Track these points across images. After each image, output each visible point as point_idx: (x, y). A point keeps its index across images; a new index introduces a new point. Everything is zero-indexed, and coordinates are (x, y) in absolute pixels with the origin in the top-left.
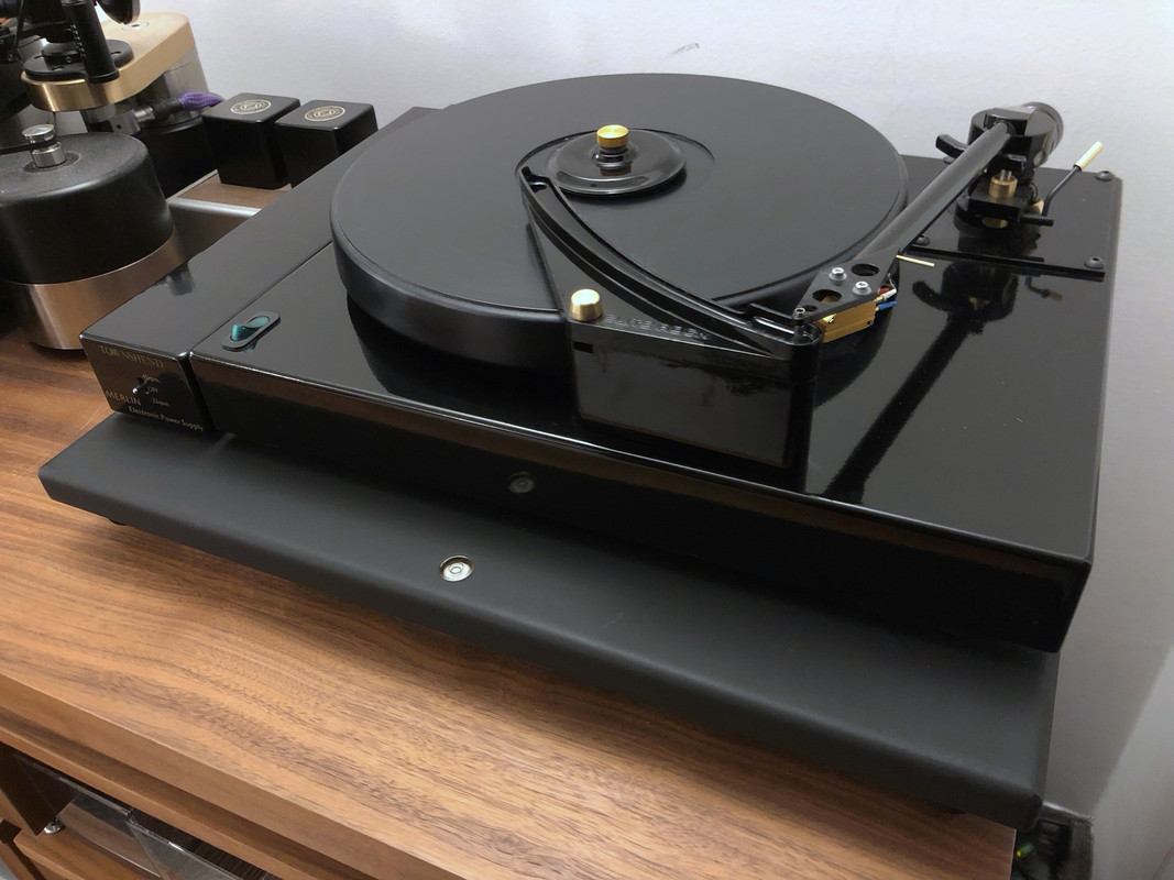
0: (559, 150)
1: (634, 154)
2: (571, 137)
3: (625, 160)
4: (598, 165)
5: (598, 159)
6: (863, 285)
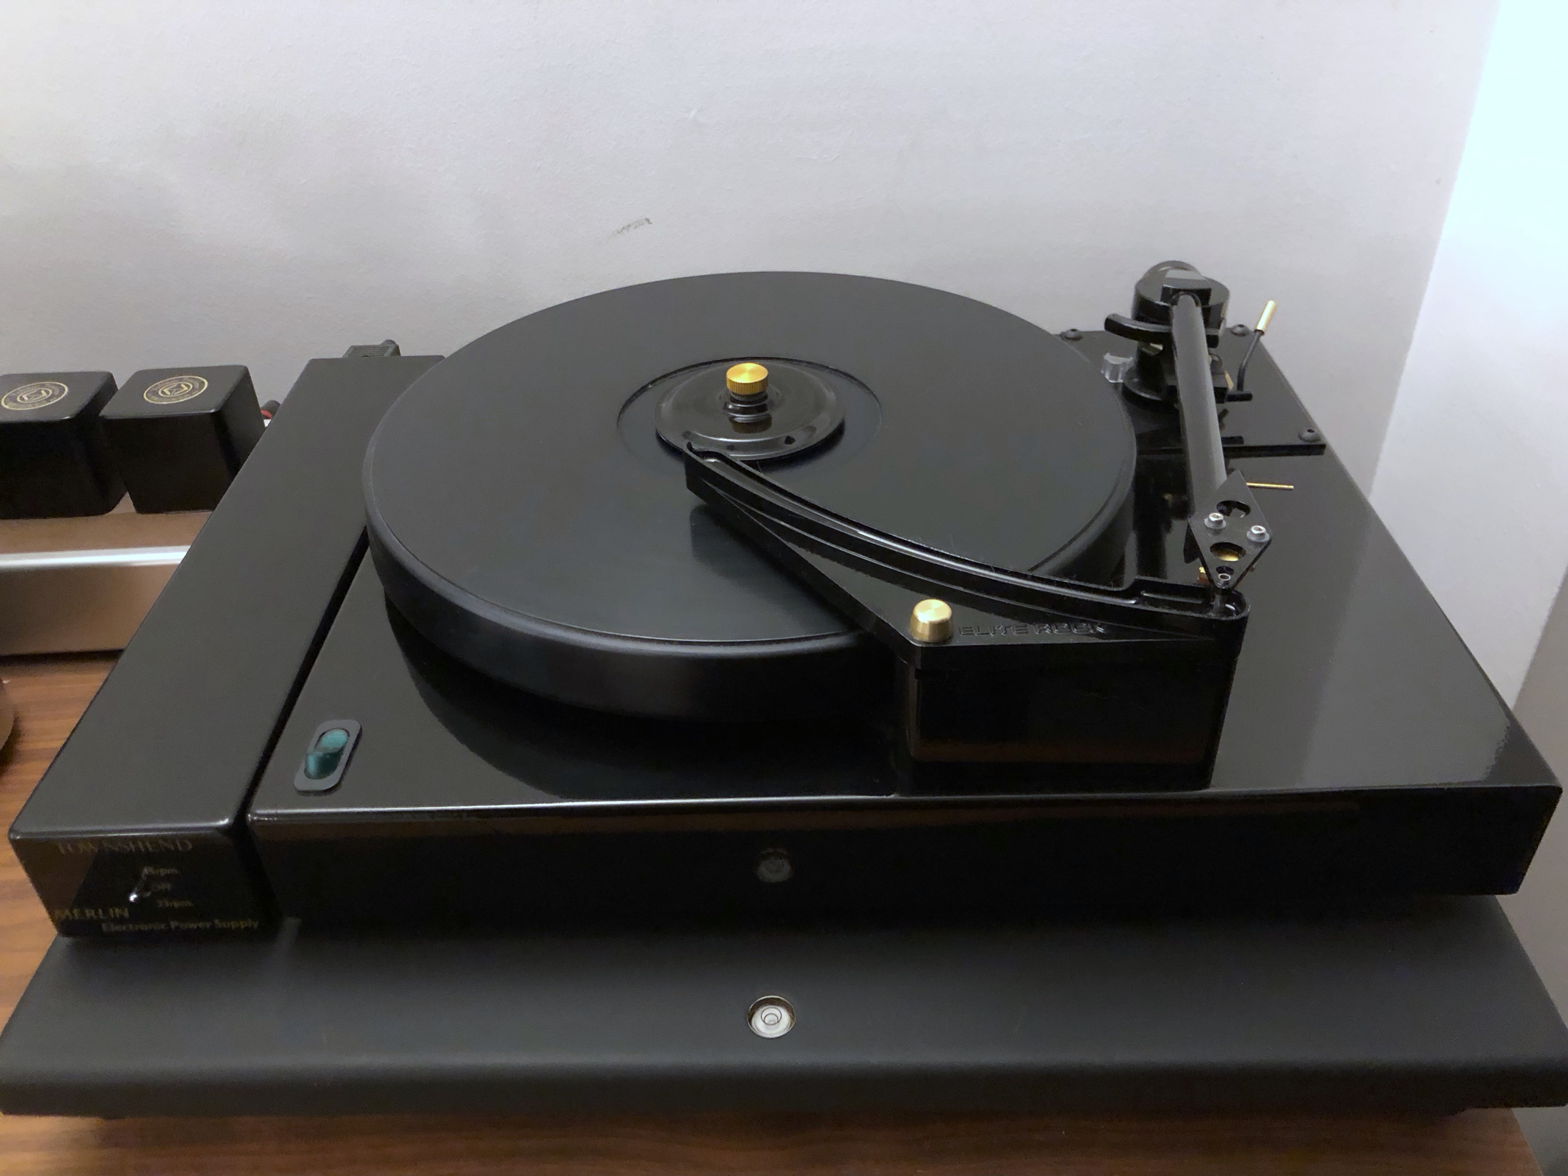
5: (732, 411)
6: (1260, 530)
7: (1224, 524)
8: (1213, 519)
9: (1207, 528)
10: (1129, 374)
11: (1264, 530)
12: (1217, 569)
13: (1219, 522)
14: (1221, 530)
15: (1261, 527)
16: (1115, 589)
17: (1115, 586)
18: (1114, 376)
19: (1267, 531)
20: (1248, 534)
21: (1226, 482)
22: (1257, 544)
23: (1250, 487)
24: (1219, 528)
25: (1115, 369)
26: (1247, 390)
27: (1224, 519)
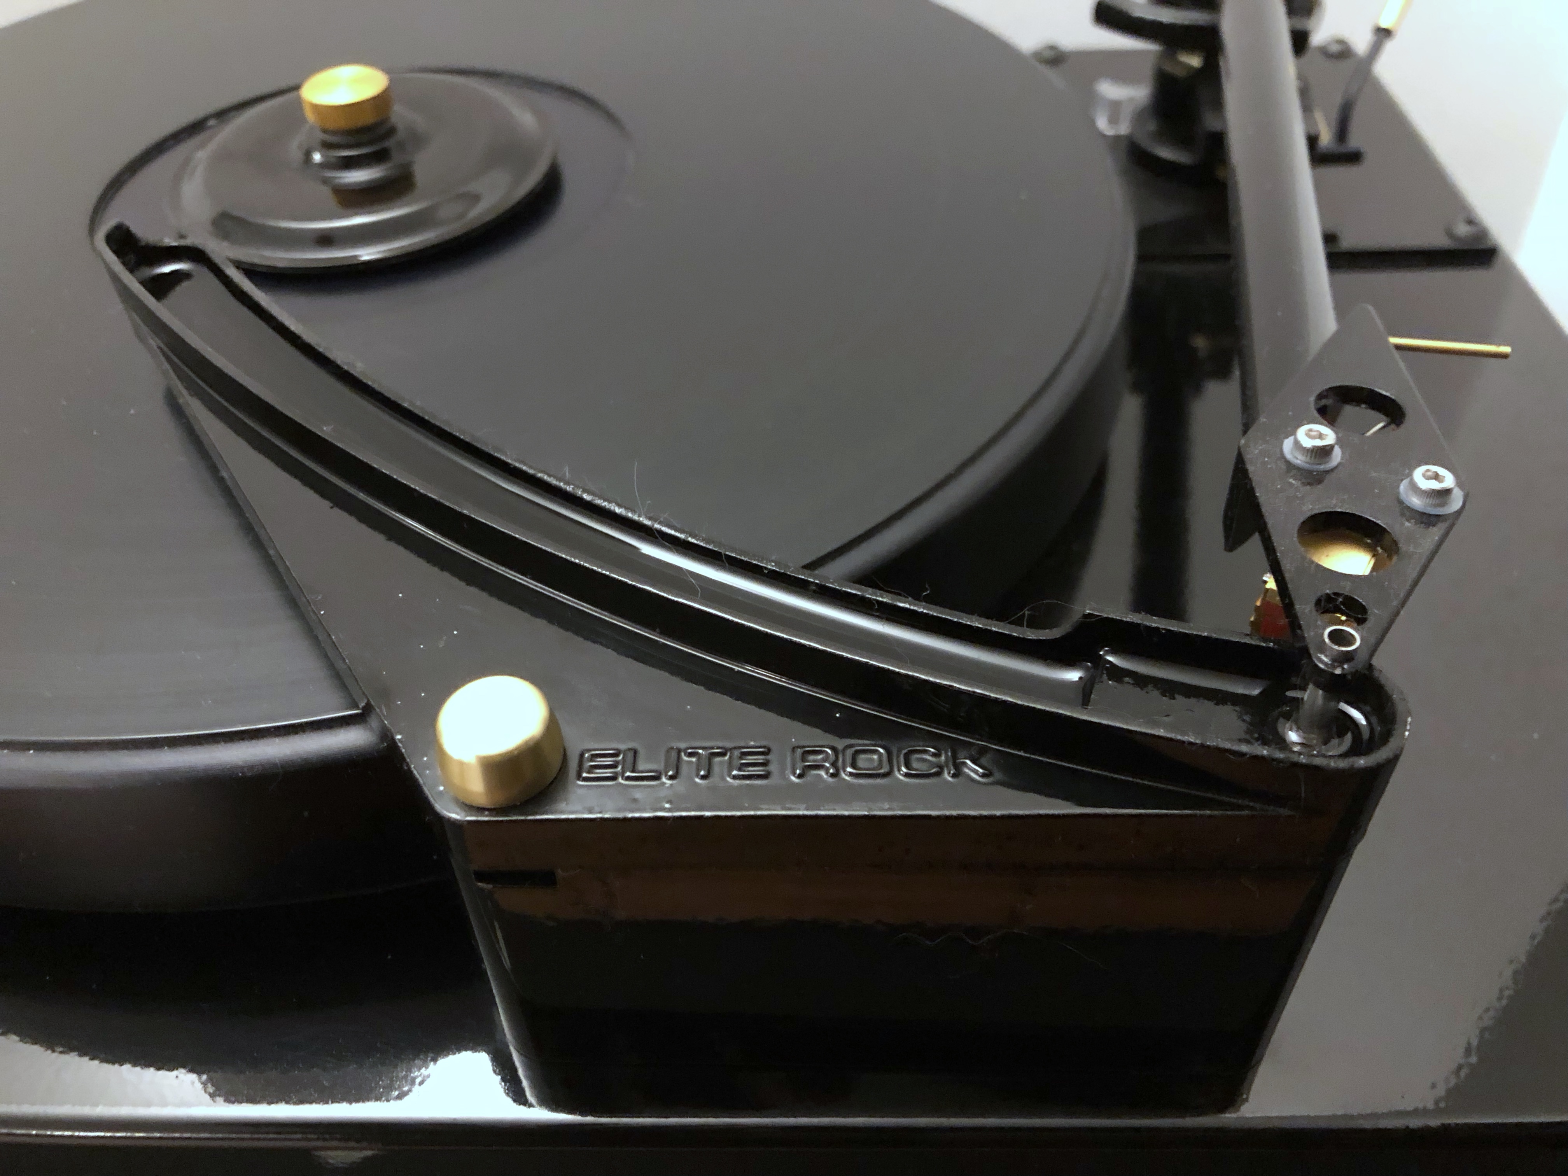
0: (202, 155)
1: (417, 140)
2: (223, 115)
3: (397, 158)
4: (325, 181)
5: (323, 166)
6: (1436, 477)
7: (1337, 455)
8: (1308, 443)
9: (1290, 466)
10: (1140, 117)
11: (1449, 480)
12: (1318, 602)
13: (1324, 452)
14: (1327, 472)
15: (1441, 471)
16: (1031, 635)
17: (1033, 624)
18: (1113, 120)
19: (1459, 483)
20: (1403, 487)
21: (1337, 334)
22: (1427, 520)
23: (1399, 347)
24: (1322, 467)
25: (1115, 107)
26: (1355, 141)
27: (1339, 441)
